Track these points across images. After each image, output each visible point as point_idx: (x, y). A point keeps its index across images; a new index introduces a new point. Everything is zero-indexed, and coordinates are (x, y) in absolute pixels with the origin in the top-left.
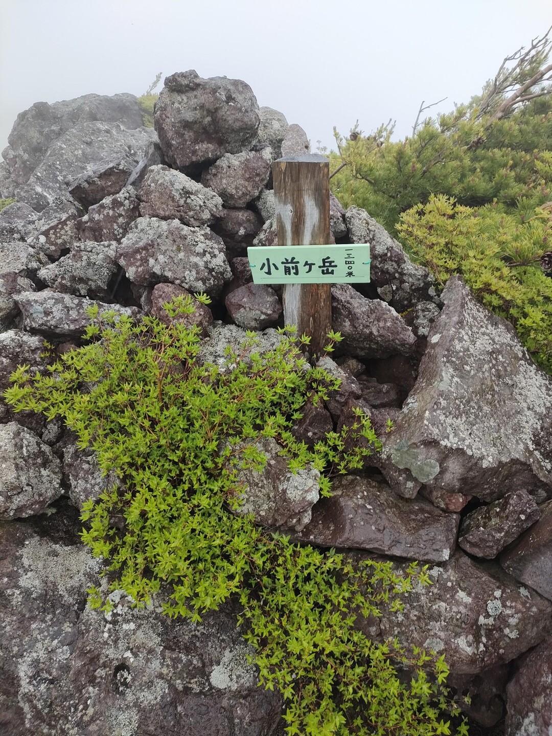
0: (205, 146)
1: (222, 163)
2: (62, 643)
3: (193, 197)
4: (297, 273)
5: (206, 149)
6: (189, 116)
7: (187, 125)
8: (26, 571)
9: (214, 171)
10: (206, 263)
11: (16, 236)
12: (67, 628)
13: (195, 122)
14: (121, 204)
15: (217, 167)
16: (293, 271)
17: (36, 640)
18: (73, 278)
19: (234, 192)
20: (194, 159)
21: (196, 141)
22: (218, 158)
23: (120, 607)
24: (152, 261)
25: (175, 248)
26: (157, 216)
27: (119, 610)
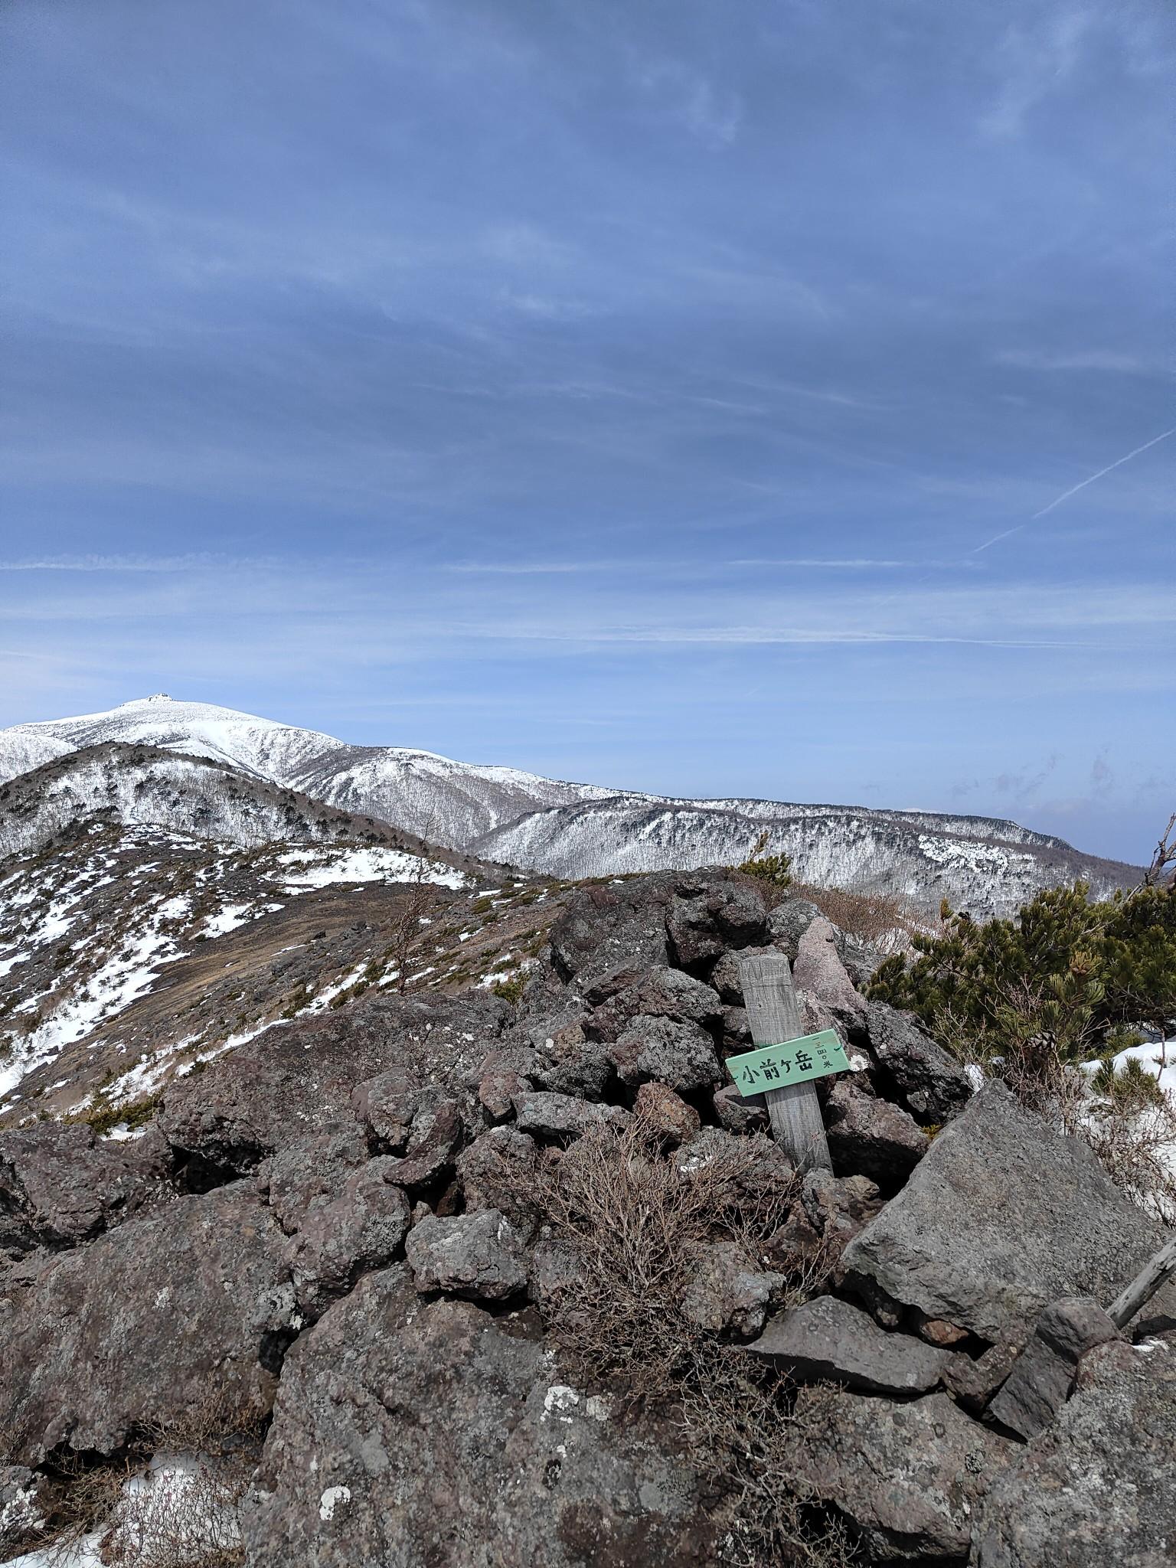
0: (709, 942)
1: (726, 959)
2: (503, 1424)
3: (684, 995)
4: (778, 1076)
5: (708, 945)
6: (693, 917)
7: (692, 925)
8: (481, 1354)
9: (718, 967)
10: (690, 1060)
11: (526, 1042)
12: (509, 1412)
13: (699, 922)
14: (623, 1002)
15: (721, 964)
16: (773, 1074)
17: (481, 1417)
18: (570, 1079)
19: (736, 987)
20: (696, 956)
21: (699, 940)
22: (722, 954)
23: (561, 1401)
24: (640, 1058)
25: (661, 1045)
26: (650, 1014)
27: (559, 1404)
